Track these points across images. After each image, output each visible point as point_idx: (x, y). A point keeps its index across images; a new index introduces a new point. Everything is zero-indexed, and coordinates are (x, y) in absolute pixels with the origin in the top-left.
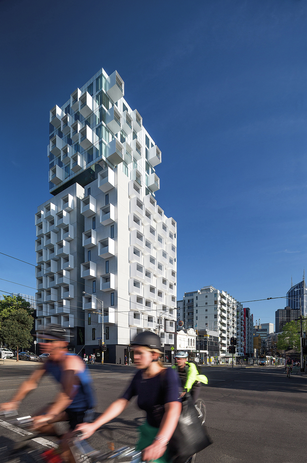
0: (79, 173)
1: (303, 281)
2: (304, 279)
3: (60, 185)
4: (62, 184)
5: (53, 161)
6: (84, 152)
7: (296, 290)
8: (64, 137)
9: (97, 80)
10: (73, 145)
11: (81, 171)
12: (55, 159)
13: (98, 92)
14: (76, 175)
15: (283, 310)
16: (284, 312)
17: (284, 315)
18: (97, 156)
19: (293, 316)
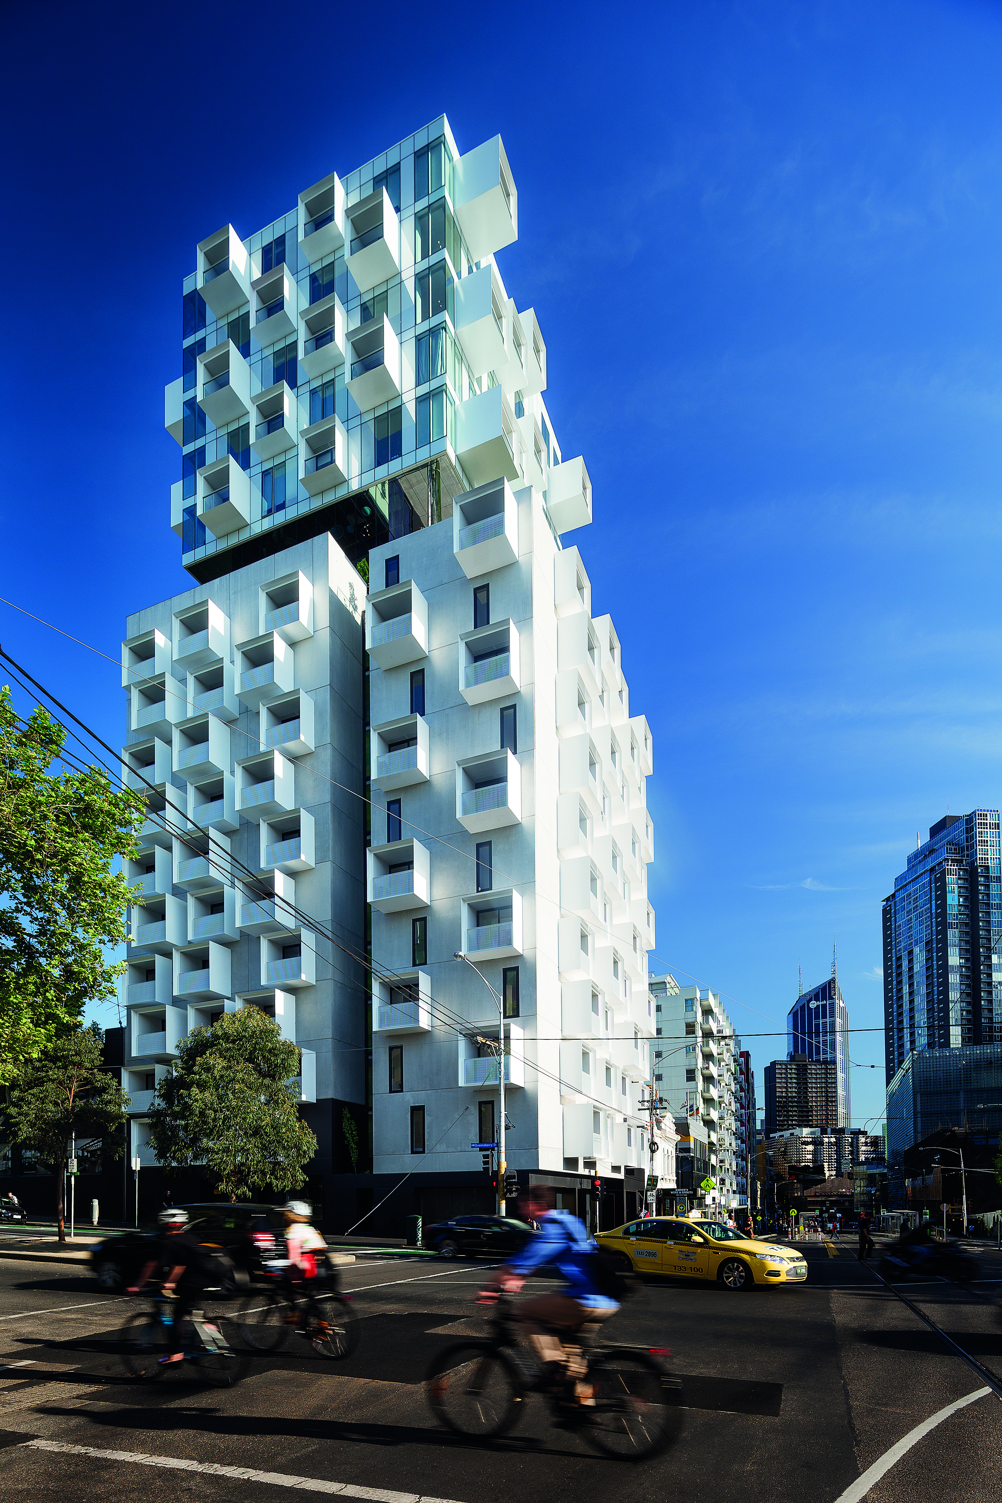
0: (330, 498)
1: (832, 981)
2: (834, 973)
3: (234, 541)
4: (245, 536)
5: (199, 443)
6: (356, 422)
7: (813, 1005)
8: (255, 358)
9: (420, 155)
10: (302, 390)
11: (341, 493)
12: (210, 437)
13: (423, 204)
14: (317, 504)
15: (786, 1065)
16: (791, 1069)
17: (791, 1078)
18: (423, 438)
19: (815, 1083)
